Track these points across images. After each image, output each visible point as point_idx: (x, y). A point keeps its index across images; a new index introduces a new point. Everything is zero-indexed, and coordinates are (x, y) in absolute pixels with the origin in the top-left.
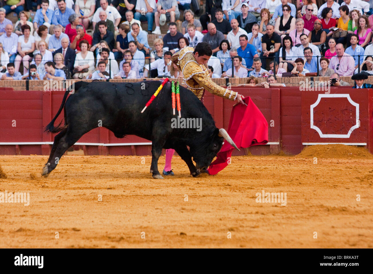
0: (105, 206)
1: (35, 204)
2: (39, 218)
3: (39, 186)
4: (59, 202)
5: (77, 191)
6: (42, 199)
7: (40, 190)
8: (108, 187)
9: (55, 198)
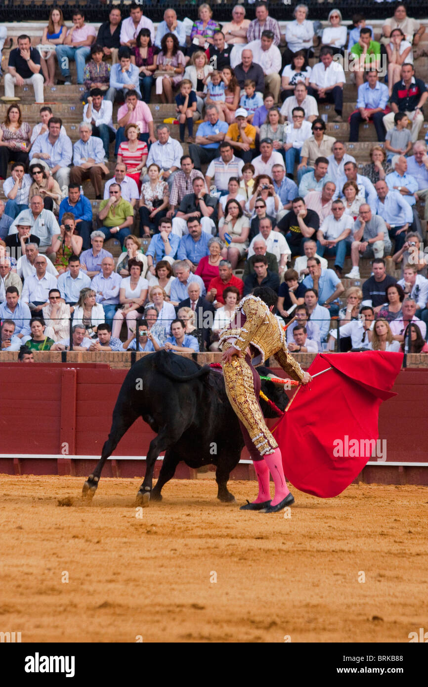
0: (250, 568)
1: (132, 562)
2: (137, 586)
3: (141, 530)
4: (174, 558)
5: (204, 540)
6: (145, 554)
7: (142, 538)
8: (258, 535)
9: (167, 552)
